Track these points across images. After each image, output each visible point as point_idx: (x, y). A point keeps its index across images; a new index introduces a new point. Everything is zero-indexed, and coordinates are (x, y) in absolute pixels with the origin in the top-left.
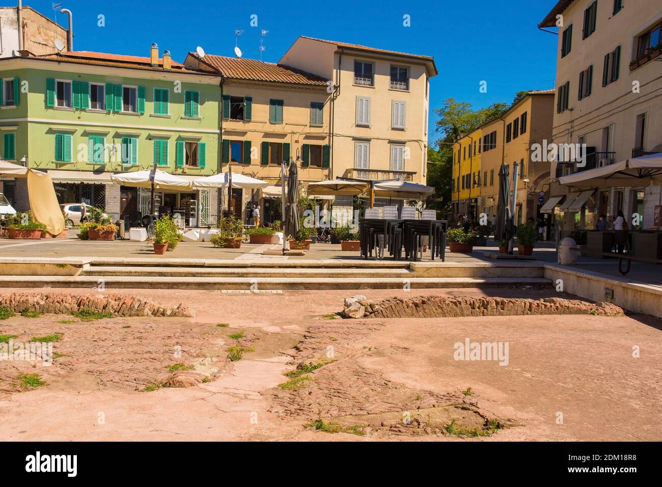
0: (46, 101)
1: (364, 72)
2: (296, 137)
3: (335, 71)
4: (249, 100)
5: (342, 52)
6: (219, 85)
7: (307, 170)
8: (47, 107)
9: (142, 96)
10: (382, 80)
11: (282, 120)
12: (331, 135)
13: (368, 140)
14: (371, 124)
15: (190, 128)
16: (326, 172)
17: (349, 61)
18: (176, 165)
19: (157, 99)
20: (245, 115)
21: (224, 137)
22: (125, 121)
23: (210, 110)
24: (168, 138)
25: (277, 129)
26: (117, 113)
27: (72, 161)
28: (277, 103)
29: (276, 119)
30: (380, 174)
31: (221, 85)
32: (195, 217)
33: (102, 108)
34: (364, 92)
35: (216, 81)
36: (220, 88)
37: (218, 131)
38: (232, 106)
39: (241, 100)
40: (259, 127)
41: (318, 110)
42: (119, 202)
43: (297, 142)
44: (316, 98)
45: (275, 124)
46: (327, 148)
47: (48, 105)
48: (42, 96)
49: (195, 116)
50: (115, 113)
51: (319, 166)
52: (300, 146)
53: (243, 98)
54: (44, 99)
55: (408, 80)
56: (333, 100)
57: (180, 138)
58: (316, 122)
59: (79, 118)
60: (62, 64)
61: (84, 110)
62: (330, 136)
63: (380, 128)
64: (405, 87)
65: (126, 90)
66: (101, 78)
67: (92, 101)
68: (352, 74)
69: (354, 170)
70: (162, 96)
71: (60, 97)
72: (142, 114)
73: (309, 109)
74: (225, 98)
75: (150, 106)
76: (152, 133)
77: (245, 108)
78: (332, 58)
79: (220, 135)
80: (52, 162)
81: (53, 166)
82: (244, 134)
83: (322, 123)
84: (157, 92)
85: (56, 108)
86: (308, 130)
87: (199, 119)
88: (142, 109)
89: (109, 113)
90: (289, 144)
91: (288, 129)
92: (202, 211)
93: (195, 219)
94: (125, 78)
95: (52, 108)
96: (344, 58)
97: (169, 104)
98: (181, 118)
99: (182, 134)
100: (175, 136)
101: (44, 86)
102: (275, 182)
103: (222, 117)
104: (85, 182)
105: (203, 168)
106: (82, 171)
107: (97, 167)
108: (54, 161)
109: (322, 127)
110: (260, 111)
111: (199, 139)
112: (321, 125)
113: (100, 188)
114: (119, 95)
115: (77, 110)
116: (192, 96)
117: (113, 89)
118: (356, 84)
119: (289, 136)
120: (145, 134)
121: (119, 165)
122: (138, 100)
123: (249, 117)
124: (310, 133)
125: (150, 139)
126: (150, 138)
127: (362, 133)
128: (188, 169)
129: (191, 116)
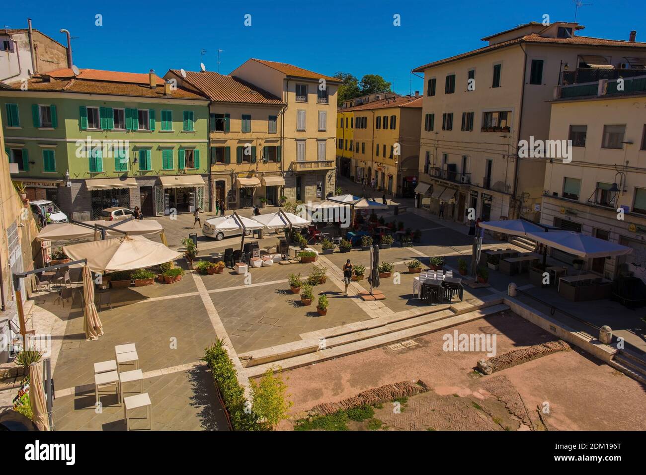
0: (80, 125)
1: (302, 93)
2: (259, 142)
3: (284, 92)
4: (228, 116)
5: (290, 78)
6: (207, 105)
7: (267, 165)
8: (81, 129)
9: (153, 117)
10: (313, 97)
11: (251, 130)
12: (282, 138)
13: (304, 140)
14: (307, 128)
15: (187, 140)
16: (279, 165)
17: (292, 84)
18: (179, 168)
19: (164, 119)
20: (225, 127)
21: (212, 145)
22: (143, 138)
23: (201, 124)
24: (172, 148)
25: (247, 136)
26: (135, 131)
27: (103, 171)
28: (246, 117)
29: (246, 129)
30: (313, 164)
31: (209, 106)
32: (193, 205)
33: (123, 128)
34: (302, 106)
35: (206, 103)
36: (208, 108)
37: (207, 141)
38: (216, 120)
39: (221, 116)
40: (235, 136)
41: (273, 121)
42: (140, 199)
43: (260, 145)
44: (272, 113)
45: (245, 133)
46: (279, 149)
47: (82, 128)
48: (77, 121)
49: (191, 131)
50: (133, 131)
51: (274, 161)
52: (261, 148)
53: (223, 115)
54: (78, 123)
55: (328, 95)
56: (283, 113)
57: (181, 148)
58: (272, 130)
59: (106, 137)
60: (92, 95)
61: (110, 130)
62: (281, 139)
63: (312, 131)
64: (326, 101)
65: (140, 112)
66: (122, 104)
68: (294, 94)
69: (298, 163)
70: (167, 117)
71: (91, 122)
72: (153, 131)
73: (268, 121)
74: (211, 115)
75: (158, 125)
76: (161, 145)
77: (226, 123)
78: (282, 84)
79: (209, 143)
80: (88, 173)
81: (88, 176)
82: (225, 141)
83: (276, 131)
84: (164, 113)
85: (89, 130)
86: (267, 136)
87: (194, 133)
88: (153, 127)
89: (128, 132)
90: (255, 147)
91: (254, 136)
92: (199, 200)
93: (194, 207)
94: (140, 104)
95: (85, 130)
96: (290, 82)
97: (172, 123)
98: (181, 132)
99: (183, 145)
100: (177, 146)
101: (77, 112)
102: (246, 175)
103: (209, 131)
104: (116, 188)
105: (197, 169)
106: (112, 178)
107: (121, 174)
108: (89, 172)
109: (276, 133)
110: (236, 124)
111: (194, 147)
112: (275, 132)
113: (125, 192)
114: (135, 118)
115: (104, 130)
116: (189, 116)
117: (131, 112)
118: (297, 101)
119: (255, 140)
120: (155, 146)
121: (138, 171)
122: (150, 121)
123: (229, 129)
124: (268, 138)
125: (160, 150)
126: (159, 149)
127: (301, 135)
128: (188, 170)
129: (188, 130)
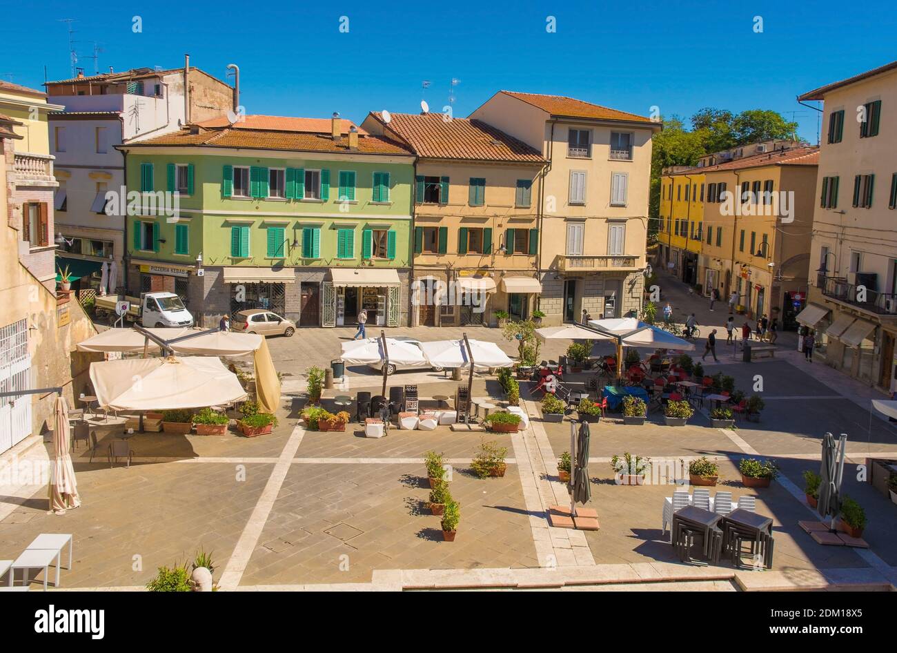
0: (222, 191)
1: (580, 142)
2: (499, 221)
3: (546, 143)
4: (446, 180)
5: (556, 120)
6: (412, 164)
7: (510, 258)
8: (223, 198)
9: (326, 181)
10: (601, 150)
11: (484, 202)
12: (540, 216)
13: (583, 220)
14: (587, 202)
15: (378, 215)
16: (533, 259)
17: (563, 130)
18: (363, 257)
19: (343, 184)
20: (441, 197)
21: (417, 224)
22: (306, 210)
23: (401, 193)
24: (354, 227)
25: (478, 212)
26: (299, 201)
27: (249, 256)
28: (478, 182)
29: (476, 201)
30: (596, 260)
31: (415, 164)
32: (382, 315)
33: (281, 195)
34: (579, 165)
35: (410, 160)
36: (413, 168)
37: (410, 217)
38: (426, 186)
39: (436, 180)
40: (457, 211)
41: (524, 188)
42: (300, 300)
43: (500, 226)
44: (523, 175)
45: (475, 206)
46: (535, 233)
47: (225, 195)
48: (218, 186)
49: (384, 201)
50: (295, 200)
51: (525, 252)
52: (502, 231)
53: (438, 178)
54: (220, 189)
55: (631, 146)
56: (543, 176)
57: (367, 227)
58: (522, 203)
59: (257, 208)
60: (240, 150)
61: (263, 199)
62: (538, 218)
63: (597, 205)
64: (627, 155)
65: (309, 174)
66: (282, 162)
67: (271, 189)
68: (566, 145)
69: (567, 257)
70: (348, 181)
71: (237, 187)
72: (326, 201)
73: (515, 189)
74: (418, 179)
75: (333, 192)
76: (336, 222)
77: (441, 190)
78: (543, 128)
79: (413, 221)
80: (228, 258)
81: (229, 263)
82: (439, 219)
83: (530, 203)
84: (343, 175)
85: (234, 198)
86: (513, 212)
87: (389, 204)
88: (326, 195)
89: (289, 201)
90: (491, 229)
91: (489, 212)
92: (391, 308)
93: (383, 317)
94: (307, 161)
95: (229, 198)
96: (556, 126)
97: (355, 189)
98: (369, 204)
99: (370, 222)
100: (361, 224)
101: (220, 173)
102: (474, 273)
103: (415, 201)
104: (265, 282)
105: (392, 260)
106: (260, 267)
107: (275, 262)
108: (230, 257)
109: (529, 208)
110: (458, 193)
111: (388, 227)
112: (528, 206)
113: (279, 288)
114: (300, 181)
115: (255, 199)
116: (382, 179)
117: (294, 174)
118: (571, 156)
119: (491, 219)
120: (328, 223)
121: (300, 259)
122: (321, 186)
123: (446, 200)
124: (515, 216)
125: (334, 229)
126: (333, 227)
127: (576, 212)
128: (376, 261)
129: (379, 201)
